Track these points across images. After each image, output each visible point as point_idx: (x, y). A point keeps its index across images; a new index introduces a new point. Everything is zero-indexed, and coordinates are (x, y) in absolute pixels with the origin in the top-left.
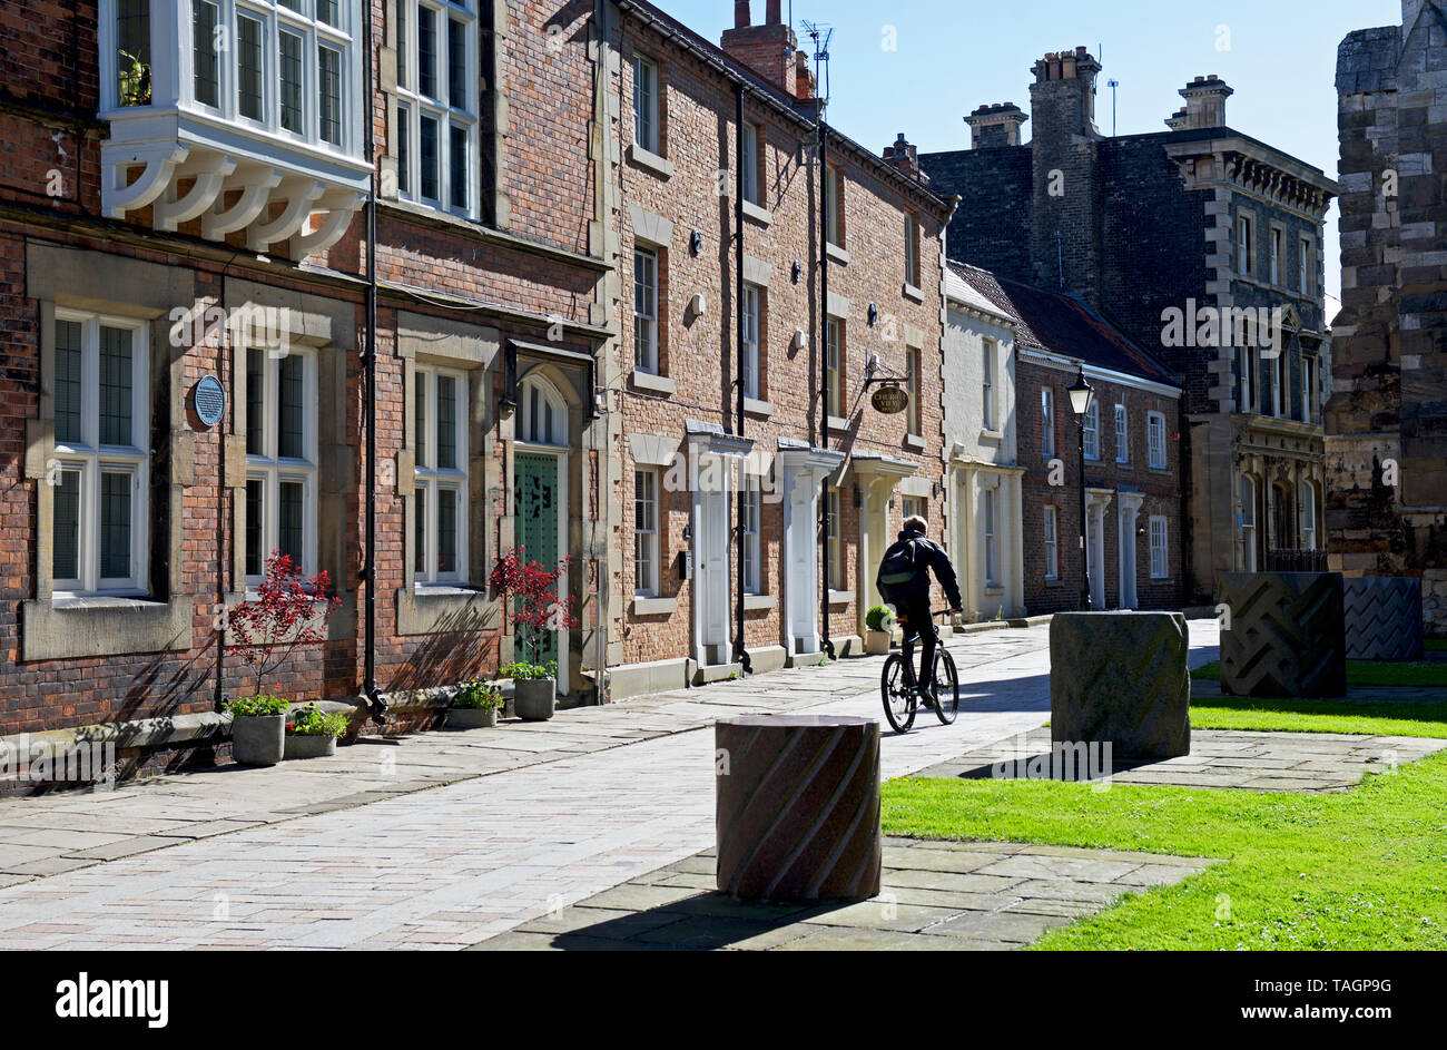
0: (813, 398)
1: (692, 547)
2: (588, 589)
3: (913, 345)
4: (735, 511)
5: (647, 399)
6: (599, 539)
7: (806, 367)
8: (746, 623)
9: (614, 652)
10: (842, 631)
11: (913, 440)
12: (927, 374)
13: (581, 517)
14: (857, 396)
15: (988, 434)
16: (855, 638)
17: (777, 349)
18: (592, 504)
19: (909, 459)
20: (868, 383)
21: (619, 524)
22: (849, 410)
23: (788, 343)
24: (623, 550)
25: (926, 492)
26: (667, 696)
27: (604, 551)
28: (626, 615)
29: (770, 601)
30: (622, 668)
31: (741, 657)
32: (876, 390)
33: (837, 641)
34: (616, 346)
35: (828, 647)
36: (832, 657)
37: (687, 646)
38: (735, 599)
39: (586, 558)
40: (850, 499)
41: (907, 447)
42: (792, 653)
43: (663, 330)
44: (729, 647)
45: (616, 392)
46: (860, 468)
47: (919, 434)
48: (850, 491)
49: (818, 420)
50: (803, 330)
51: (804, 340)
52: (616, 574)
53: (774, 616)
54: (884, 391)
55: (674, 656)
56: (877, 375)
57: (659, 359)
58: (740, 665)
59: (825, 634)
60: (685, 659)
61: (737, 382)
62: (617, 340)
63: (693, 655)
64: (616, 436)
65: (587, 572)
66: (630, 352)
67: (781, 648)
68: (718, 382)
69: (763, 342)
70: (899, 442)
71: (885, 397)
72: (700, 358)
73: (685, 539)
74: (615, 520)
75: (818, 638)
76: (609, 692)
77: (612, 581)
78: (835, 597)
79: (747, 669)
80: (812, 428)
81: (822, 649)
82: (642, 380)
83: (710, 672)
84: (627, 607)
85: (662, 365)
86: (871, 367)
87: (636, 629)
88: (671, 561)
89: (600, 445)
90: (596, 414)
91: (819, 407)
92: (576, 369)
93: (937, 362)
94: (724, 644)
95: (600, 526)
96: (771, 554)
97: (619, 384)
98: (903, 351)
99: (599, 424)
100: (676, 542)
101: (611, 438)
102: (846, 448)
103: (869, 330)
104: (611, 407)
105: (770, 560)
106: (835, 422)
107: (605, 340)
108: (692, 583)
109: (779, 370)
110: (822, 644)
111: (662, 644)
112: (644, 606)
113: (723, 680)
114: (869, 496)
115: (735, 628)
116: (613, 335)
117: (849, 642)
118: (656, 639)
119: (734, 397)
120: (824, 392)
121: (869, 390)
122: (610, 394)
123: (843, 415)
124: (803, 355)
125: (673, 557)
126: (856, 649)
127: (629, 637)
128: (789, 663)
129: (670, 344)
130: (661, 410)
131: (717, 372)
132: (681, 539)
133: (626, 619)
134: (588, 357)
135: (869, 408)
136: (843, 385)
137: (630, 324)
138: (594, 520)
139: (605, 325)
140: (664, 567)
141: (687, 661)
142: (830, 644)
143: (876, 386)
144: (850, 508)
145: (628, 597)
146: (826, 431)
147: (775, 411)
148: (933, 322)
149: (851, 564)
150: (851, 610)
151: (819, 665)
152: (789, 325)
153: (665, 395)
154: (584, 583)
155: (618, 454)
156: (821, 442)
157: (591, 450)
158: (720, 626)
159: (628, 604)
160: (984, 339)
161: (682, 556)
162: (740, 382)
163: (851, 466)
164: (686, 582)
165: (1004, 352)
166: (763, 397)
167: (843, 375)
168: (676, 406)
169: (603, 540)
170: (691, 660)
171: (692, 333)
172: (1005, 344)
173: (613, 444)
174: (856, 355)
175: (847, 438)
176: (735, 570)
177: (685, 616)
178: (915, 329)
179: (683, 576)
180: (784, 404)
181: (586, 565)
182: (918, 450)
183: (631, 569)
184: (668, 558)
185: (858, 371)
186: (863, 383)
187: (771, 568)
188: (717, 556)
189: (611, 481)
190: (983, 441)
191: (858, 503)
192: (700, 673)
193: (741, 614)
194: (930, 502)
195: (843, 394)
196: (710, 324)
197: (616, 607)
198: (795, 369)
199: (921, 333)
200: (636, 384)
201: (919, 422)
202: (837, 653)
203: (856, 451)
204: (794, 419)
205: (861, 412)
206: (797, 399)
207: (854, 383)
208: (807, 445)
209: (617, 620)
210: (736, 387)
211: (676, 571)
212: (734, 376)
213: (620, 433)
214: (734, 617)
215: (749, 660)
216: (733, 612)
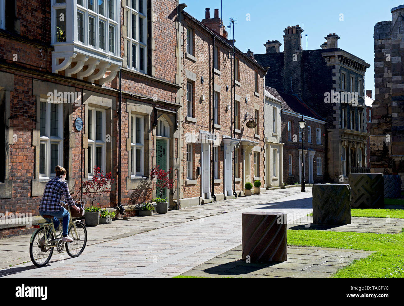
0: (232, 124)
1: (201, 165)
2: (175, 177)
3: (257, 109)
4: (212, 156)
5: (190, 124)
6: (178, 163)
7: (230, 115)
8: (215, 187)
9: (181, 195)
10: (238, 190)
11: (257, 136)
12: (260, 117)
13: (173, 157)
14: (243, 123)
15: (274, 134)
16: (242, 191)
17: (222, 110)
18: (176, 153)
19: (256, 141)
20: (245, 119)
21: (183, 159)
22: (240, 127)
23: (225, 108)
24: (184, 166)
25: (260, 151)
26: (195, 207)
27: (179, 167)
28: (184, 185)
29: (220, 181)
30: (183, 199)
31: (213, 197)
32: (247, 122)
33: (237, 192)
34: (182, 109)
36: (236, 197)
37: (200, 193)
38: (212, 180)
39: (174, 169)
40: (240, 152)
41: (255, 138)
42: (226, 195)
43: (194, 105)
44: (210, 193)
45: (182, 122)
46: (243, 143)
47: (258, 134)
48: (240, 150)
49: (233, 130)
50: (229, 105)
51: (229, 108)
52: (182, 173)
53: (221, 185)
54: (250, 122)
55: (196, 196)
56: (247, 118)
57: (193, 113)
58: (213, 199)
59: (234, 190)
60: (198, 197)
61: (212, 119)
62: (182, 107)
63: (201, 196)
64: (182, 134)
65: (175, 173)
66: (186, 111)
67: (223, 194)
68: (208, 119)
69: (219, 108)
70: (253, 136)
71: (250, 124)
72: (203, 112)
73: (199, 163)
74: (182, 158)
75: (232, 191)
76: (180, 206)
77: (181, 175)
78: (237, 180)
79: (215, 200)
80: (231, 132)
81: (234, 194)
82: (189, 119)
83: (206, 201)
84: (185, 183)
85: (193, 115)
86: (246, 115)
87: (187, 188)
88: (196, 170)
89: (178, 137)
90: (177, 128)
91: (233, 127)
92: (172, 116)
93: (263, 114)
94: (209, 193)
95: (178, 160)
96: (220, 168)
97: (183, 120)
98: (254, 111)
99: (178, 131)
100: (197, 164)
101: (181, 135)
102: (240, 138)
103: (246, 105)
104: (181, 126)
105: (220, 169)
106: (237, 131)
107: (179, 108)
108: (201, 176)
109: (223, 116)
111: (193, 193)
112: (189, 182)
113: (209, 203)
114: (246, 152)
115: (212, 188)
116: (182, 106)
117: (240, 192)
118: (192, 191)
119: (212, 123)
120: (234, 122)
121: (246, 122)
122: (181, 122)
123: (239, 129)
124: (229, 112)
125: (196, 168)
126: (242, 195)
127: (185, 191)
128: (225, 198)
129: (195, 109)
130: (193, 127)
131: (208, 117)
132: (198, 163)
133: (184, 186)
134: (175, 112)
135: (245, 127)
136: (239, 120)
137: (186, 103)
138: (177, 158)
139: (179, 103)
140: (194, 171)
141: (200, 197)
142: (236, 193)
143: (247, 121)
144: (240, 155)
145: (185, 180)
146: (235, 133)
147: (222, 128)
148: (262, 102)
149: (241, 170)
150: (241, 183)
151: (233, 199)
152: (226, 103)
153: (194, 123)
154: (174, 176)
155: (182, 140)
156: (233, 136)
157: (176, 138)
158: (208, 188)
159: (185, 181)
160: (273, 107)
161: (198, 168)
162: (213, 119)
163: (241, 143)
164: (199, 175)
165: (278, 110)
166: (219, 124)
167: (239, 117)
168: (197, 126)
169: (179, 164)
170: (201, 197)
171: (201, 106)
172: (279, 108)
173: (181, 137)
174: (242, 112)
175: (240, 135)
176: (212, 172)
177: (199, 185)
178: (257, 104)
179: (198, 174)
180: (224, 125)
181: (174, 171)
182: (258, 139)
183: (185, 172)
184: (195, 169)
185: (242, 116)
186: (244, 120)
187: (221, 172)
188: (207, 168)
189: (181, 147)
190: (273, 136)
191: (242, 153)
192: (203, 201)
193: (213, 184)
194: (261, 153)
195: (239, 123)
196: (206, 103)
197: (182, 183)
198: (227, 116)
199: (259, 106)
200: (187, 120)
201: (258, 131)
202: (237, 195)
203: (242, 139)
204: (227, 130)
205: (244, 127)
206: (227, 124)
207: (242, 120)
208: (230, 137)
209: (182, 186)
210: (212, 121)
211: (197, 172)
212: (212, 118)
213: (183, 133)
214: (211, 185)
215: (215, 197)
216: (211, 184)
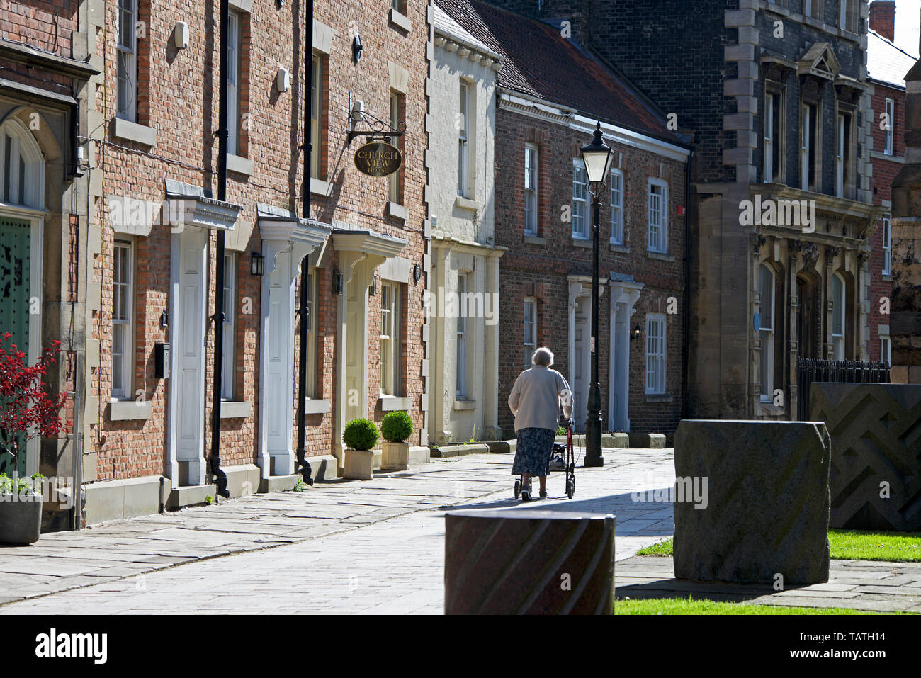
0: (295, 155)
1: (168, 337)
2: (65, 386)
3: (397, 88)
4: (212, 295)
5: (128, 153)
6: (78, 327)
7: (289, 114)
8: (222, 434)
9: (89, 465)
10: (317, 450)
11: (396, 210)
12: (412, 126)
13: (59, 297)
14: (339, 152)
15: (464, 203)
16: (330, 458)
17: (258, 91)
18: (71, 282)
19: (394, 234)
20: (352, 135)
21: (98, 308)
22: (330, 170)
23: (270, 85)
24: (101, 340)
25: (406, 277)
26: (148, 522)
27: (82, 341)
28: (102, 421)
29: (243, 409)
30: (96, 485)
31: (215, 478)
32: (358, 146)
33: (313, 460)
34: (98, 85)
35: (303, 468)
36: (308, 481)
37: (160, 461)
38: (210, 405)
39: (64, 348)
40: (328, 283)
41: (389, 219)
42: (266, 475)
43: (143, 66)
44: (203, 463)
45: (97, 142)
46: (342, 244)
47: (400, 202)
48: (328, 273)
49: (299, 182)
50: (286, 67)
51: (287, 83)
52: (93, 368)
53: (248, 427)
54: (371, 147)
55: (147, 473)
56: (360, 127)
57: (138, 103)
58: (214, 486)
59: (301, 452)
60: (159, 477)
61: (218, 133)
62: (99, 79)
63: (167, 473)
64: (97, 198)
65: (64, 367)
66: (113, 94)
67: (253, 467)
68: (199, 133)
69: (244, 83)
70: (380, 212)
71: (372, 154)
72: (181, 102)
73: (162, 327)
74: (93, 304)
75: (293, 457)
76: (84, 513)
77: (90, 377)
78: (312, 406)
79: (223, 492)
80: (293, 193)
81: (297, 472)
82: (126, 129)
83: (186, 494)
84: (103, 410)
85: (142, 110)
86: (354, 115)
87: (112, 436)
88: (147, 355)
89: (81, 210)
90: (79, 171)
91: (301, 167)
92: (57, 114)
93: (422, 111)
94: (197, 460)
95: (78, 309)
96: (246, 350)
97: (101, 134)
98: (388, 95)
99: (80, 183)
100: (153, 333)
101: (92, 199)
102: (326, 218)
103: (353, 68)
104: (93, 164)
105: (246, 357)
106: (318, 187)
107: (88, 78)
108: (168, 383)
109: (260, 119)
110: (297, 465)
111: (136, 458)
112: (121, 411)
113: (198, 505)
114: (350, 280)
115: (209, 440)
116: (97, 73)
117: (324, 462)
118: (130, 451)
119: (215, 152)
120: (307, 148)
121: (352, 146)
122: (92, 144)
123: (323, 177)
124: (285, 99)
125: (149, 349)
126: (331, 474)
127: (104, 447)
128: (263, 487)
129: (151, 85)
130: (141, 166)
131: (198, 120)
132: (158, 328)
133: (102, 425)
134: (71, 100)
135: (351, 168)
136: (323, 138)
137: (113, 58)
138: (73, 302)
139: (87, 59)
140: (138, 363)
141: (161, 480)
142: (306, 465)
143: (360, 141)
144: (327, 295)
145: (104, 398)
146: (307, 196)
147: (255, 171)
148: (418, 58)
149: (328, 365)
150: (326, 422)
151: (295, 490)
152: (272, 61)
153: (146, 148)
154: (61, 380)
155: (98, 221)
156: (301, 210)
157: (71, 215)
158: (193, 437)
159: (104, 406)
160: (462, 80)
161: (159, 349)
162: (223, 133)
163: (331, 241)
164: (162, 382)
165: (484, 95)
166: (242, 152)
167: (324, 126)
168: (157, 162)
169: (81, 327)
170: (166, 480)
171: (172, 72)
172: (486, 85)
173: (94, 208)
174: (339, 101)
175: (329, 204)
176: (211, 368)
177: (160, 424)
178: (400, 68)
179: (159, 373)
180: (264, 161)
181: (63, 356)
182: (399, 222)
183: (108, 364)
184: (144, 351)
185: (340, 120)
186: (345, 136)
187: (246, 368)
188: (191, 351)
189: (91, 254)
190: (458, 211)
191: (337, 289)
192: (175, 494)
193: (216, 423)
194: (411, 290)
195: (323, 150)
196: (191, 59)
197: (91, 414)
198: (276, 117)
199: (406, 73)
200: (117, 135)
201: (400, 187)
202: (313, 476)
203: (337, 224)
204: (274, 181)
205: (343, 171)
206: (277, 156)
207: (335, 137)
208: (287, 214)
209: (92, 426)
210: (217, 139)
211: (153, 367)
212: (215, 126)
213: (100, 194)
214: (208, 426)
215: (226, 481)
216: (208, 421)
